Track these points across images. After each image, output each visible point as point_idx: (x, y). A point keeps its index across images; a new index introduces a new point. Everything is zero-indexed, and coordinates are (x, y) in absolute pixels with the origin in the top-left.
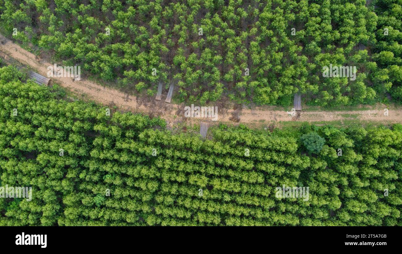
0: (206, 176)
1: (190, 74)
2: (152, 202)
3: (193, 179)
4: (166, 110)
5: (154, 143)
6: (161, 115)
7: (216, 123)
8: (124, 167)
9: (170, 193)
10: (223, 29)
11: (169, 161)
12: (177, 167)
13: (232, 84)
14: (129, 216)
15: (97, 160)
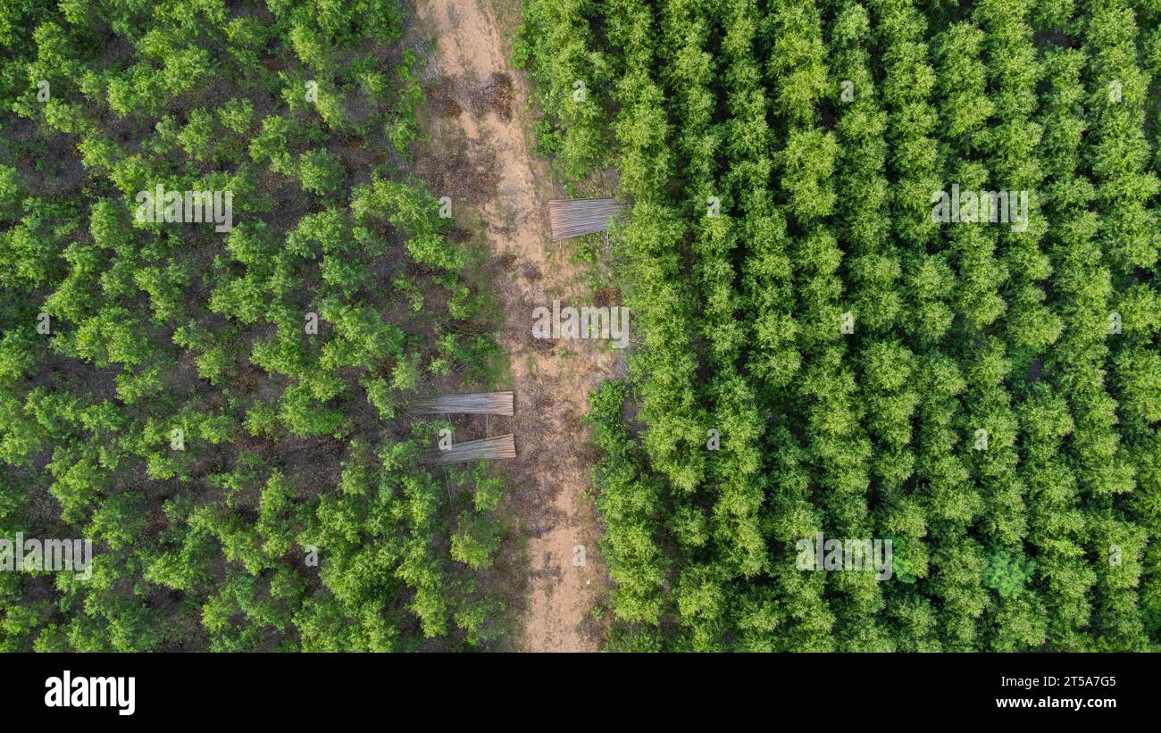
0: (782, 146)
1: (350, 347)
2: (957, 345)
3: (814, 200)
4: (548, 402)
5: (702, 412)
6: (577, 413)
7: (540, 171)
8: (843, 511)
9: (899, 283)
10: (105, 259)
11: (761, 327)
12: (778, 282)
13: (354, 157)
14: (1045, 428)
15: (844, 632)
